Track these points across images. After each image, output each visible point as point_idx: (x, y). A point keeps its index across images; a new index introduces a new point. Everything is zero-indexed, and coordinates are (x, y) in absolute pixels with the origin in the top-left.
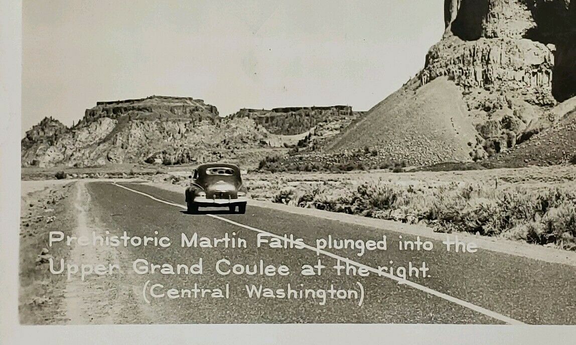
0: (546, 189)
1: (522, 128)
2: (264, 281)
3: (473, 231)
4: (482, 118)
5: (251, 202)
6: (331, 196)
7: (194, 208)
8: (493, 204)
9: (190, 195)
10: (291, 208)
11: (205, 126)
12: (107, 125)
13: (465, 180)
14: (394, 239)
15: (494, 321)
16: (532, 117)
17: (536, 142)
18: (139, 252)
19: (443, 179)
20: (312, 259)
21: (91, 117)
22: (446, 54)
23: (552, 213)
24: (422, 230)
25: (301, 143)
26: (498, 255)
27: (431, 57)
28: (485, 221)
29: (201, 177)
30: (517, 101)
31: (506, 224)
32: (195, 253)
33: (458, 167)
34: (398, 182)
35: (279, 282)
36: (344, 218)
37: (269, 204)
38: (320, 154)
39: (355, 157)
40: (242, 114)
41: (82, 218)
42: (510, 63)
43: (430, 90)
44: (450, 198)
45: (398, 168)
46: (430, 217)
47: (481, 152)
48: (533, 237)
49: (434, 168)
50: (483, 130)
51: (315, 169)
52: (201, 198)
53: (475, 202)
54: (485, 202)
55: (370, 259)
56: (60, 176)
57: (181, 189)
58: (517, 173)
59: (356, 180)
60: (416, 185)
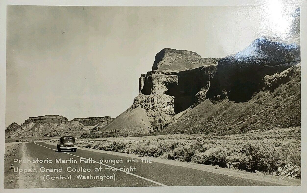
0: (173, 142)
1: (165, 122)
2: (82, 174)
3: (150, 156)
4: (152, 119)
5: (78, 148)
6: (104, 145)
7: (60, 150)
8: (157, 147)
9: (59, 146)
10: (91, 150)
11: (63, 124)
12: (32, 125)
13: (147, 139)
14: (125, 159)
15: (158, 185)
16: (168, 119)
17: (170, 127)
18: (42, 165)
19: (141, 139)
20: (98, 166)
21: (27, 122)
22: (140, 100)
23: (176, 149)
24: (134, 156)
25: (94, 129)
26: (159, 164)
27: (135, 101)
28: (154, 153)
29: (62, 141)
30: (163, 114)
31: (161, 153)
32: (60, 165)
33: (145, 135)
34: (126, 141)
35: (87, 174)
36: (109, 153)
37: (84, 149)
38: (100, 132)
39: (112, 133)
40: (75, 120)
41: (24, 154)
42: (160, 102)
43: (135, 111)
44: (143, 145)
45: (126, 136)
46: (136, 152)
47: (152, 130)
48: (170, 158)
49: (137, 136)
50: (152, 123)
51: (99, 137)
52: (62, 147)
53: (151, 146)
54: (154, 146)
55: (117, 166)
56: (17, 141)
57: (56, 144)
58: (164, 137)
59: (112, 140)
60: (132, 141)
